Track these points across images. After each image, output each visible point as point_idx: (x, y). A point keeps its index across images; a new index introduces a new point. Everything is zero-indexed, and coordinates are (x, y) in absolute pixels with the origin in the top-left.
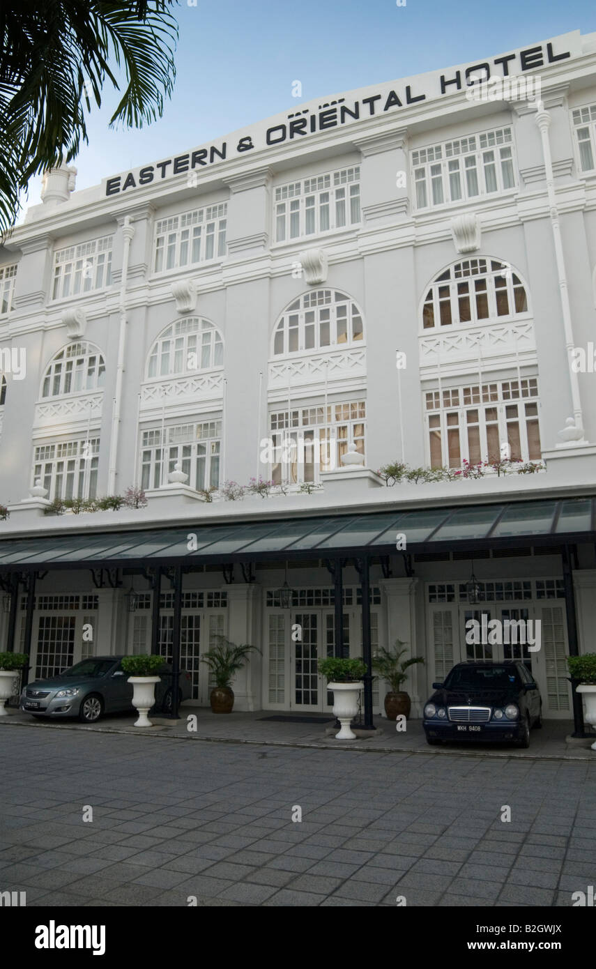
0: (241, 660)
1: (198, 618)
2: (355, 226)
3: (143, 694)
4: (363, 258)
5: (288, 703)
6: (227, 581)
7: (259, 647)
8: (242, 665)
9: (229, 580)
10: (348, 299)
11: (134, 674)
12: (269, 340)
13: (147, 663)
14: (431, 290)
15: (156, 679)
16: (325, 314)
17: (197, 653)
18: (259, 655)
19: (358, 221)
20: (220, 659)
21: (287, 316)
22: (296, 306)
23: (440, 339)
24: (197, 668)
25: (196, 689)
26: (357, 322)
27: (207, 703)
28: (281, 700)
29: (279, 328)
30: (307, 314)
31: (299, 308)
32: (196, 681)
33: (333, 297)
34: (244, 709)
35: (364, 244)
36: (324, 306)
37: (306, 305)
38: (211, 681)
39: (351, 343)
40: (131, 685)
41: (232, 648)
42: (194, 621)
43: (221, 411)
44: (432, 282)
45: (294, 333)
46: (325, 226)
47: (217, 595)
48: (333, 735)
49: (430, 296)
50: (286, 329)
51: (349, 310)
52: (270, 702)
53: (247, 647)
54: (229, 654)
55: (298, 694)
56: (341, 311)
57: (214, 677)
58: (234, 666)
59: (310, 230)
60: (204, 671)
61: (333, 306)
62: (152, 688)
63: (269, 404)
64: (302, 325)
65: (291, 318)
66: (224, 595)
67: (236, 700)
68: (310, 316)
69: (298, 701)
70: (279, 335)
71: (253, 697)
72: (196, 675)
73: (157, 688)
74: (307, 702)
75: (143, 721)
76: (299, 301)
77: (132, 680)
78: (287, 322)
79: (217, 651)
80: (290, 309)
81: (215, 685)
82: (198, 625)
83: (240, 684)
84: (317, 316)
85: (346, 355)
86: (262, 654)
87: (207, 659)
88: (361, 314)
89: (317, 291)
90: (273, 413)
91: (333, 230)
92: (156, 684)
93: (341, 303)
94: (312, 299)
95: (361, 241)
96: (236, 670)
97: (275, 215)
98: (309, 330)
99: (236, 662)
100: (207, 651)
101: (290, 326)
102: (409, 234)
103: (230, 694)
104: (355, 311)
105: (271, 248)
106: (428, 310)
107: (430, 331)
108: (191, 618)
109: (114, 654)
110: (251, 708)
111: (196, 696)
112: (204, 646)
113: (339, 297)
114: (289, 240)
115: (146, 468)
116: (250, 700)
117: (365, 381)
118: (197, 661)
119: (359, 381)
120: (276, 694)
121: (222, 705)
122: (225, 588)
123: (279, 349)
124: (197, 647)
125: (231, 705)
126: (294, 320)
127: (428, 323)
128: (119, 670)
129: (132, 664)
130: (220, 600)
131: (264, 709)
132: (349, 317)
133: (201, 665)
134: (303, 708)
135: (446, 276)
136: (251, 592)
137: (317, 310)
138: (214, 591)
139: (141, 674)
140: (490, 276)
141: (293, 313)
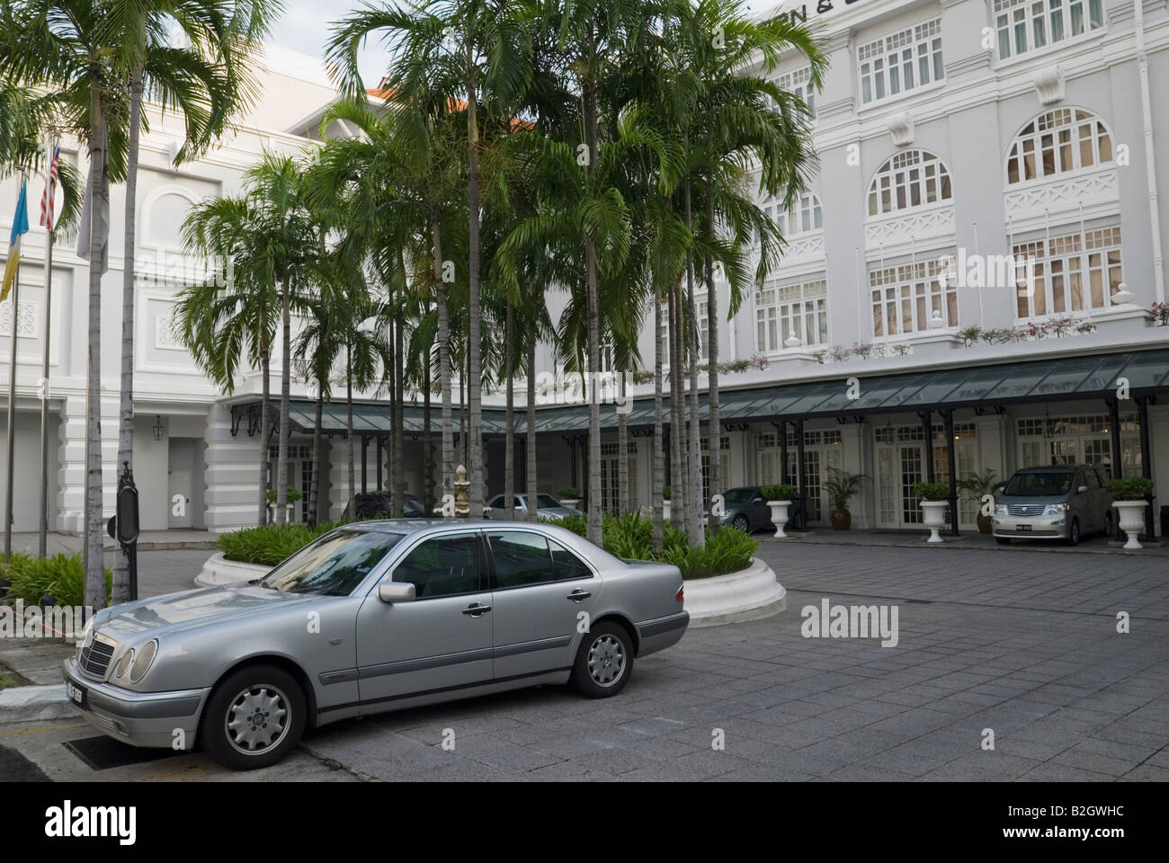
0: (855, 487)
1: (816, 454)
2: (940, 83)
3: (779, 514)
4: (947, 116)
5: (898, 522)
6: (839, 421)
7: (870, 475)
8: (857, 492)
9: (841, 420)
10: (935, 158)
11: (772, 500)
12: (864, 202)
13: (781, 490)
14: (1016, 145)
15: (788, 503)
16: (914, 174)
17: (818, 483)
18: (871, 482)
19: (942, 77)
20: (838, 487)
21: (878, 178)
22: (886, 168)
23: (1025, 193)
24: (818, 495)
25: (819, 513)
26: (946, 181)
27: (829, 523)
28: (891, 520)
29: (872, 190)
30: (897, 175)
31: (889, 169)
32: (819, 506)
33: (921, 157)
34: (860, 527)
35: (949, 103)
36: (913, 167)
37: (896, 166)
38: (830, 505)
39: (940, 202)
40: (769, 508)
41: (847, 477)
42: (814, 456)
43: (824, 271)
44: (1016, 137)
45: (886, 195)
46: (909, 85)
47: (832, 433)
48: (926, 541)
49: (1014, 151)
50: (879, 190)
51: (937, 169)
52: (882, 521)
53: (861, 476)
54: (845, 481)
55: (906, 515)
56: (930, 170)
57: (834, 502)
58: (850, 492)
59: (895, 90)
60: (825, 496)
61: (921, 166)
62: (785, 510)
63: (868, 263)
64: (893, 187)
65: (883, 179)
66: (839, 433)
67: (853, 520)
68: (900, 178)
69: (907, 520)
70: (873, 197)
71: (868, 517)
72: (818, 501)
73: (790, 509)
74: (914, 521)
75: (780, 534)
76: (889, 163)
77: (769, 503)
78: (879, 184)
79: (834, 480)
80: (881, 171)
81: (835, 508)
82: (817, 460)
83: (855, 506)
84: (907, 176)
85: (936, 213)
86: (873, 481)
87: (826, 487)
88: (949, 173)
89: (905, 152)
90: (873, 271)
91: (918, 89)
92: (789, 507)
93: (929, 163)
94: (901, 160)
95: (946, 100)
96: (852, 496)
97: (860, 76)
98: (901, 191)
99: (851, 489)
100: (826, 480)
101: (883, 187)
102: (991, 90)
103: (847, 515)
104: (943, 170)
105: (859, 111)
106: (1013, 165)
107: (1015, 186)
108: (810, 453)
109: (747, 485)
110: (866, 527)
111: (819, 519)
112: (824, 477)
113: (927, 157)
114: (875, 102)
115: (761, 325)
116: (865, 520)
117: (954, 238)
118: (818, 489)
119: (949, 239)
120: (887, 515)
121: (842, 523)
122: (839, 427)
123: (873, 212)
124: (818, 478)
125: (849, 524)
126: (885, 181)
127: (1013, 178)
128: (757, 497)
129: (769, 491)
130: (834, 437)
131: (878, 527)
132: (938, 176)
133: (822, 492)
134: (911, 526)
135: (1030, 129)
136: (861, 429)
137: (906, 170)
138: (829, 430)
139: (776, 499)
140: (1074, 127)
141: (885, 174)
